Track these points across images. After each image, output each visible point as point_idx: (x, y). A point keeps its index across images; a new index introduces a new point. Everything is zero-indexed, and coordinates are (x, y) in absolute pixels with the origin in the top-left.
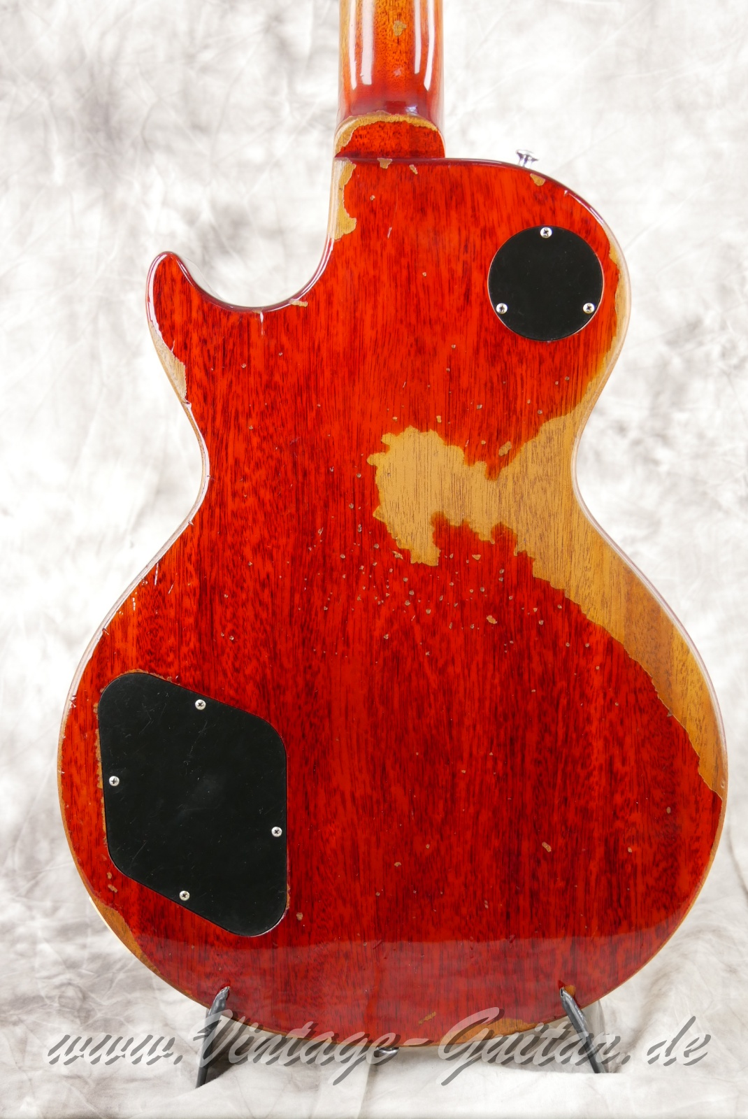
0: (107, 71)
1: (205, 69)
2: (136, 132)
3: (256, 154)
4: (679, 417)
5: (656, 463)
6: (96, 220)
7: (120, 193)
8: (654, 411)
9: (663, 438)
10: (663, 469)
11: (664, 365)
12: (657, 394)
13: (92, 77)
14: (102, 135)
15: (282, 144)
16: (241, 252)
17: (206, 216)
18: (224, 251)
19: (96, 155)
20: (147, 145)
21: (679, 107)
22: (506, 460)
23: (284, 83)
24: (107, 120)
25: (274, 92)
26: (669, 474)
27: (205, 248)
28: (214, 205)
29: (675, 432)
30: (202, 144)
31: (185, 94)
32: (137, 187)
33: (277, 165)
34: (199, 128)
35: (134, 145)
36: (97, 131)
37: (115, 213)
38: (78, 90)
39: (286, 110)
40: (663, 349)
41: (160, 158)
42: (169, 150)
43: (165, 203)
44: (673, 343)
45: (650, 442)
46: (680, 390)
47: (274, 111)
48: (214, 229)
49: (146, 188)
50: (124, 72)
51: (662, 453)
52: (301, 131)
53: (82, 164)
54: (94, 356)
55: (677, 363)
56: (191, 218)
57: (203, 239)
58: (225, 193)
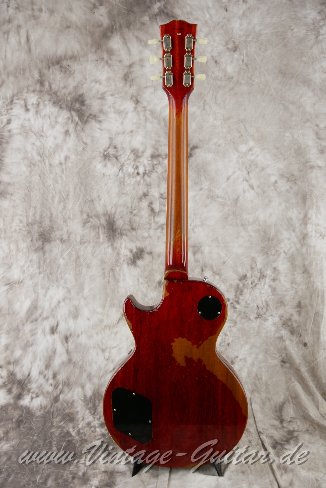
0: (113, 216)
1: (134, 215)
2: (119, 231)
3: (146, 234)
4: (241, 298)
5: (236, 308)
6: (110, 250)
7: (115, 244)
8: (236, 296)
9: (238, 302)
10: (238, 310)
11: (238, 285)
12: (237, 292)
13: (109, 217)
14: (111, 231)
15: (152, 232)
16: (142, 258)
17: (135, 250)
18: (139, 258)
19: (110, 235)
20: (121, 234)
21: (242, 225)
22: (201, 345)
23: (153, 218)
24: (112, 227)
25: (150, 220)
26: (239, 311)
27: (134, 258)
28: (136, 248)
29: (240, 301)
30: (134, 233)
31: (130, 221)
32: (119, 244)
33: (151, 237)
34: (133, 229)
35: (118, 234)
36: (110, 230)
37: (114, 249)
38: (106, 220)
39: (153, 224)
40: (238, 281)
41: (124, 237)
42: (126, 235)
43: (125, 248)
44: (240, 280)
45: (235, 303)
46: (242, 291)
47: (150, 224)
48: (136, 253)
49: (121, 244)
50: (117, 217)
51: (237, 306)
52: (157, 229)
53: (107, 237)
54: (109, 282)
55: (241, 285)
56: (131, 251)
57: (134, 256)
58: (139, 244)
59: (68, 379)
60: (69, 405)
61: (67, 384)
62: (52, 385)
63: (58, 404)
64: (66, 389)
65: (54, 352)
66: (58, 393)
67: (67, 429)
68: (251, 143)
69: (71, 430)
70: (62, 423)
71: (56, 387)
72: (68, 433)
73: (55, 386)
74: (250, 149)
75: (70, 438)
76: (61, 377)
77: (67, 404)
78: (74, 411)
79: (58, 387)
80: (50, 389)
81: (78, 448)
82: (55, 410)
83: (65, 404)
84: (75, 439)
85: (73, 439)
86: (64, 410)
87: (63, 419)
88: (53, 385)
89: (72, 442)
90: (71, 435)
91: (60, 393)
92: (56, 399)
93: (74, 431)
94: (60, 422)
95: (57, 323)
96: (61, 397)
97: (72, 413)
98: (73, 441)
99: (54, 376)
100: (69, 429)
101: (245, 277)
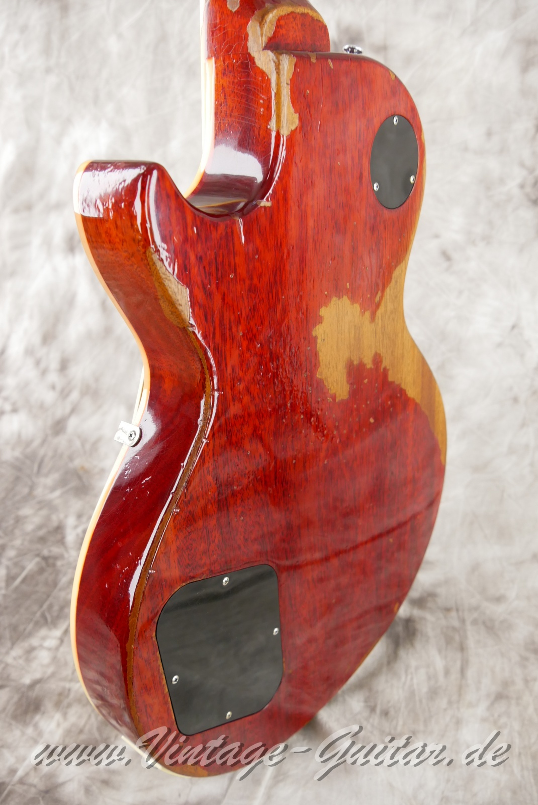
59: (97, 380)
60: (88, 447)
61: (92, 391)
62: (53, 387)
63: (62, 441)
64: (87, 404)
65: (71, 301)
66: (68, 409)
67: (62, 516)
69: (71, 521)
70: (57, 493)
71: (64, 394)
72: (59, 529)
73: (62, 391)
75: (56, 550)
76: (80, 372)
77: (83, 445)
79: (68, 395)
80: (49, 397)
81: (60, 590)
82: (50, 454)
83: (78, 443)
84: (66, 555)
85: (61, 557)
86: (71, 458)
87: (63, 482)
88: (59, 387)
89: (54, 565)
90: (62, 542)
91: (73, 411)
92: (59, 427)
93: (76, 527)
94: (53, 489)
96: (73, 423)
97: (86, 471)
98: (59, 563)
99: (64, 366)
100: (66, 517)
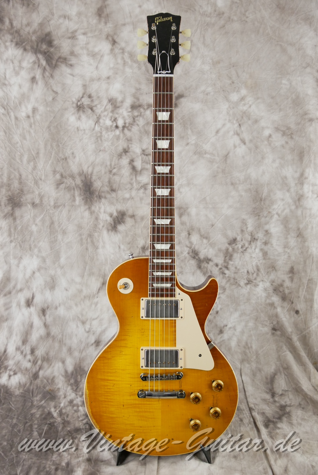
68: (244, 92)
74: (243, 99)
78: (55, 388)
95: (33, 294)
101: (234, 241)
